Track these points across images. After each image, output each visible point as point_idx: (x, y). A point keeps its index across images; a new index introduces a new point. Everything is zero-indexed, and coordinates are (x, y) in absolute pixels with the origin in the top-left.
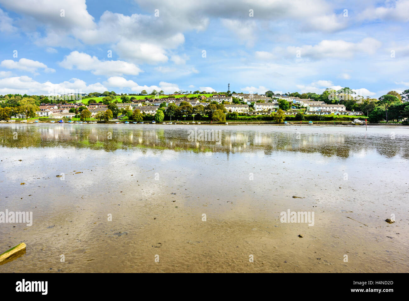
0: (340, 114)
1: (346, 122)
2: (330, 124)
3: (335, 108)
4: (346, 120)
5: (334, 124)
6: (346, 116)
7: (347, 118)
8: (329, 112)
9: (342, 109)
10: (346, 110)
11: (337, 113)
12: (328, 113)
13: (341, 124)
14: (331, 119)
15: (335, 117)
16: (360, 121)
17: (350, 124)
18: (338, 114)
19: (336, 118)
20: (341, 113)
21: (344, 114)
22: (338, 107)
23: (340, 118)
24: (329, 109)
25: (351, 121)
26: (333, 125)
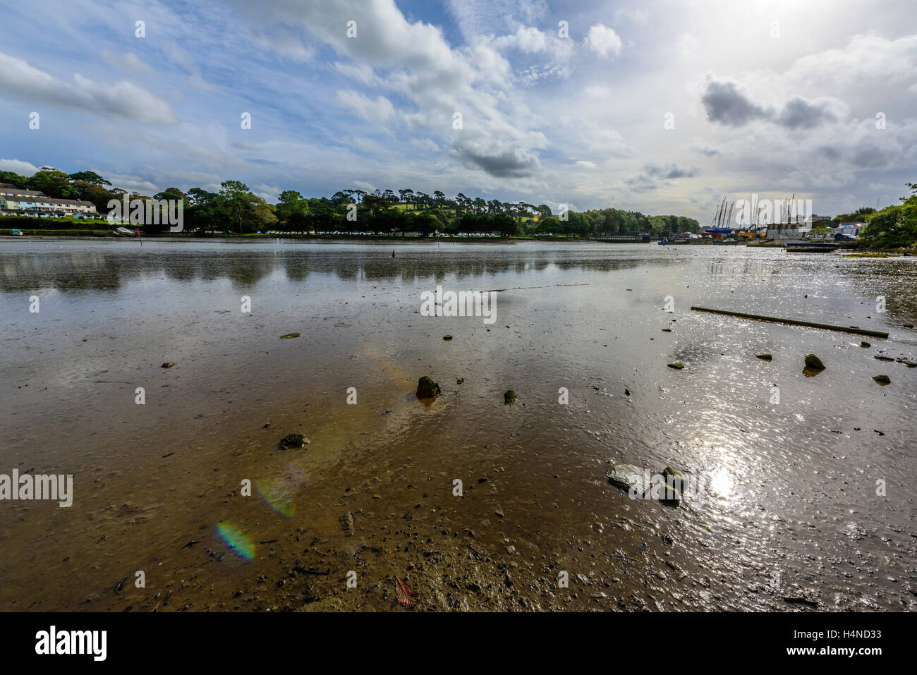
0: (85, 217)
1: (101, 231)
2: (67, 234)
3: (72, 207)
4: (101, 229)
5: (77, 236)
6: (101, 222)
7: (102, 225)
8: (60, 213)
9: (89, 209)
10: (97, 210)
11: (79, 215)
12: (59, 215)
13: (92, 234)
14: (68, 225)
15: (77, 223)
16: (128, 231)
17: (111, 234)
18: (81, 218)
19: (79, 224)
20: (89, 216)
21: (95, 218)
22: (79, 205)
23: (87, 224)
24: (59, 207)
25: (110, 231)
26: (75, 237)
